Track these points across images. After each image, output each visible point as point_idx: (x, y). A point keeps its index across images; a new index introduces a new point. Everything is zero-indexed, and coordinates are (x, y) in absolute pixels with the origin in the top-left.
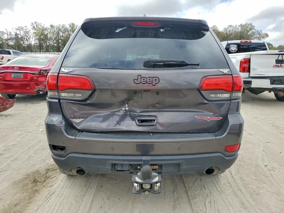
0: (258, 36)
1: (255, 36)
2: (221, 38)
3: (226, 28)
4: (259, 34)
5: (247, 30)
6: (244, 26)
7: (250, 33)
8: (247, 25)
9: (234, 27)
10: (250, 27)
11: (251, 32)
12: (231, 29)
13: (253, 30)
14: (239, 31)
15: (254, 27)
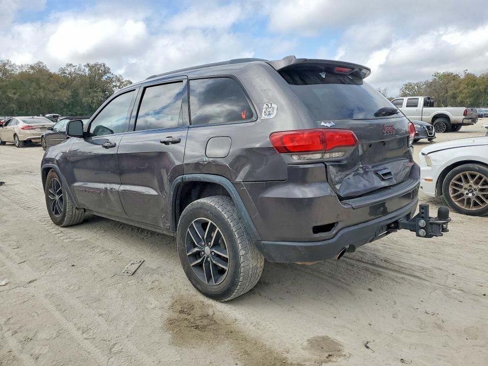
0: (118, 85)
1: (114, 84)
2: (57, 84)
3: (63, 67)
4: (119, 80)
5: (99, 73)
6: (93, 67)
7: (104, 78)
8: (99, 66)
9: (77, 68)
10: (102, 68)
11: (106, 77)
12: (73, 70)
13: (108, 75)
14: (87, 74)
15: (109, 69)
